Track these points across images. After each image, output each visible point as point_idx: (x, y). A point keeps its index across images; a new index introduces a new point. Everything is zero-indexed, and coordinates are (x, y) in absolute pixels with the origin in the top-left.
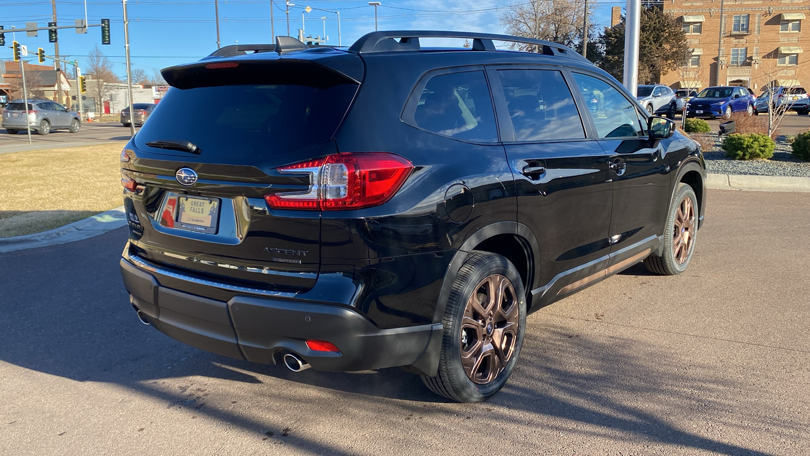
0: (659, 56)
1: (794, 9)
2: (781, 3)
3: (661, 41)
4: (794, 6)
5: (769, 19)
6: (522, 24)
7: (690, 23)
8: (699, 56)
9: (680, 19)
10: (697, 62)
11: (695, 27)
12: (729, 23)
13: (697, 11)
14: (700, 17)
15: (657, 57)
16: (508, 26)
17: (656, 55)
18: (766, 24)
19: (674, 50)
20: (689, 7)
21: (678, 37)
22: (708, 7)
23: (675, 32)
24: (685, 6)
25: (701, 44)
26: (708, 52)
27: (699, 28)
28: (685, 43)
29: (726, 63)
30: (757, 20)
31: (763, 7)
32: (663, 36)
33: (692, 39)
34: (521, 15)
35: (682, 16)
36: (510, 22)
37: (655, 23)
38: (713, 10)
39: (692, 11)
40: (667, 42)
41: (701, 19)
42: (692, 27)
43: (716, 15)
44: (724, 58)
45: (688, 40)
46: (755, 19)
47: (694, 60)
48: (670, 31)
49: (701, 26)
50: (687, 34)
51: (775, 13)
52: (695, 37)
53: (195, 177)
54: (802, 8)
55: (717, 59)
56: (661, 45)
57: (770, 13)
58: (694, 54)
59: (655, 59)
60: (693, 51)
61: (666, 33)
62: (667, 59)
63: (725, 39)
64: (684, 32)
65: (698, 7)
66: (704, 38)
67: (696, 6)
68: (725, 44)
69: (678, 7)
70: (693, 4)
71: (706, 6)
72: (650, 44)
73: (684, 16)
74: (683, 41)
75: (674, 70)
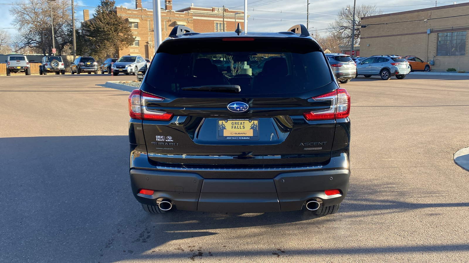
0: (119, 40)
1: (181, 19)
2: (175, 16)
3: (118, 31)
4: (181, 18)
5: (170, 23)
6: (26, 15)
7: (132, 23)
8: (138, 41)
9: (127, 20)
10: (138, 44)
11: (134, 25)
12: (152, 24)
13: (135, 16)
14: (137, 19)
15: (117, 40)
16: (16, 15)
17: (117, 39)
18: (169, 26)
19: (126, 36)
20: (130, 14)
21: (127, 30)
22: (140, 15)
23: (125, 27)
24: (129, 13)
25: (139, 34)
26: (143, 39)
27: (137, 26)
28: (131, 33)
29: (152, 45)
30: (165, 24)
31: (167, 17)
32: (119, 28)
33: (134, 31)
34: (25, 9)
35: (127, 18)
36: (18, 13)
37: (114, 21)
38: (143, 16)
39: (132, 16)
40: (122, 32)
41: (137, 20)
42: (133, 24)
43: (145, 19)
44: (151, 43)
45: (132, 32)
46: (164, 23)
47: (136, 43)
48: (122, 26)
49: (138, 24)
50: (131, 28)
51: (173, 21)
52: (136, 30)
53: (247, 107)
54: (184, 19)
55: (147, 43)
56: (118, 34)
57: (170, 21)
58: (136, 39)
59: (116, 41)
60: (135, 38)
61: (120, 27)
62: (122, 41)
63: (151, 32)
64: (130, 27)
65: (135, 14)
66: (140, 31)
67: (134, 13)
68: (151, 35)
69: (125, 13)
70: (132, 12)
71: (139, 14)
72: (112, 32)
73: (129, 19)
74: (129, 32)
75: (127, 48)
